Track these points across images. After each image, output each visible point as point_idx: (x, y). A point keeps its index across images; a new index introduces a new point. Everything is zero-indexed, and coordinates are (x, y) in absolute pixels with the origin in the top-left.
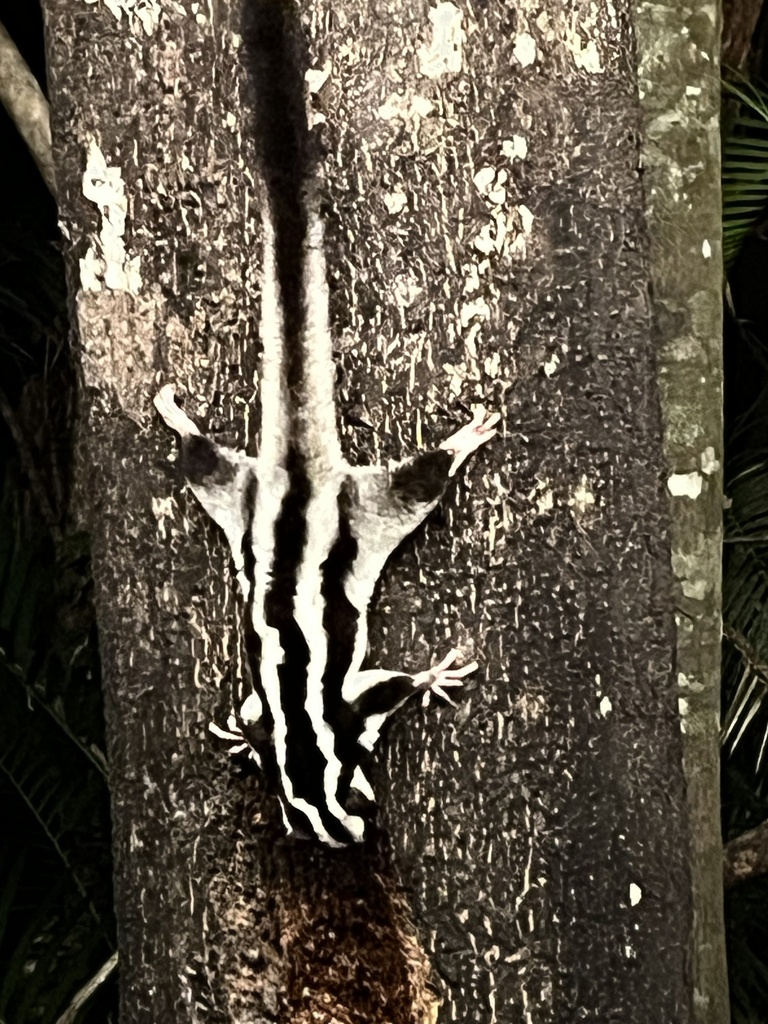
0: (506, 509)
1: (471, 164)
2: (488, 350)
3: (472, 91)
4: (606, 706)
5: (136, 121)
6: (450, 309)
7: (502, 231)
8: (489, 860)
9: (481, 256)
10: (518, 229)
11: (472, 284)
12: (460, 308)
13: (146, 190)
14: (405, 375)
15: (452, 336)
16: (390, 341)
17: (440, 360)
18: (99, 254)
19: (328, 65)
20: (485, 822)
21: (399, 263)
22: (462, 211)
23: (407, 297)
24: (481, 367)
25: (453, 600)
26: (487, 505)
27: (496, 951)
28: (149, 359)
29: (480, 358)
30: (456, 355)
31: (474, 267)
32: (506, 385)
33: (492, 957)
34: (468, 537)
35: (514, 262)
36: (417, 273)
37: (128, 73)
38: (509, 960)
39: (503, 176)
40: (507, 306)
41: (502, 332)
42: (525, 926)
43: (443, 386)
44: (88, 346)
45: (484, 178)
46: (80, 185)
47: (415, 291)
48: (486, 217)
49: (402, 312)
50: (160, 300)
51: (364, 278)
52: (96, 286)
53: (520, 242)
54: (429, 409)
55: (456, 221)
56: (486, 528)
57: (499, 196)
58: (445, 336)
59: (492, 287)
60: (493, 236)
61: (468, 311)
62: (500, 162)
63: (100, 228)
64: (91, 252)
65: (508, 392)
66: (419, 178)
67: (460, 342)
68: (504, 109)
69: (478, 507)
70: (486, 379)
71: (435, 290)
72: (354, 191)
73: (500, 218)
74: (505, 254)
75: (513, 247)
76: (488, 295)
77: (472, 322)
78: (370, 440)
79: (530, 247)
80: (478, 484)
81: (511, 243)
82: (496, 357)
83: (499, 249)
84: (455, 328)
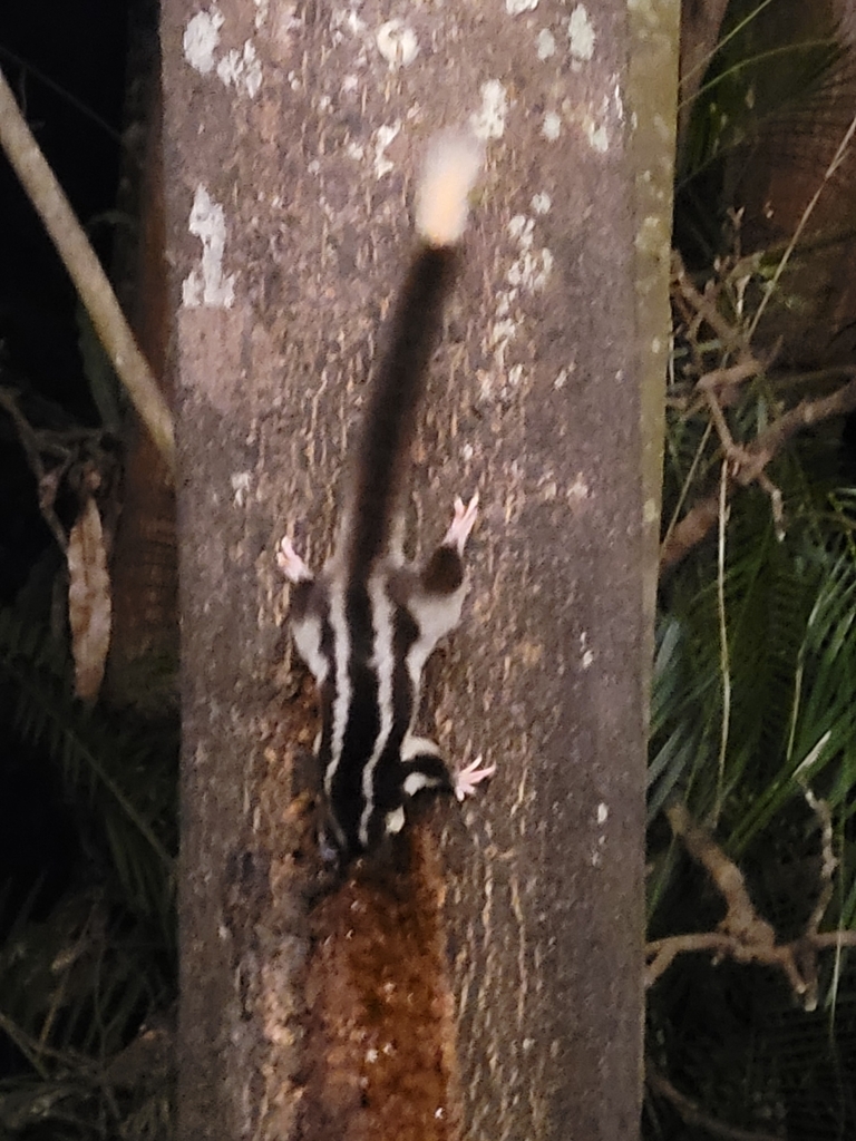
0: (521, 492)
1: (508, 211)
2: (511, 362)
3: (511, 154)
4: (587, 660)
5: (236, 168)
6: (484, 327)
7: (528, 269)
9: (511, 287)
10: (540, 268)
11: (503, 308)
12: (492, 328)
13: (243, 222)
15: (484, 350)
17: (473, 368)
18: (199, 276)
19: (398, 123)
20: (489, 743)
22: (497, 248)
24: (507, 374)
26: (505, 487)
27: (493, 849)
28: (237, 359)
29: (507, 366)
30: (486, 363)
31: (505, 296)
32: (526, 392)
33: (490, 853)
35: (535, 294)
37: (232, 128)
38: (503, 856)
39: (531, 224)
40: (528, 330)
41: (525, 349)
42: (518, 829)
43: (475, 388)
44: (186, 350)
45: (517, 224)
46: (186, 221)
48: (516, 255)
50: (248, 311)
52: (196, 303)
53: (542, 279)
54: (464, 405)
56: (504, 503)
57: (527, 240)
58: (480, 347)
59: (518, 312)
60: (521, 271)
61: (499, 330)
62: (530, 212)
63: (201, 256)
64: (192, 276)
65: (526, 397)
67: (491, 354)
68: (534, 170)
69: (499, 488)
70: (508, 385)
71: (474, 311)
73: (528, 258)
74: (531, 285)
75: (536, 282)
76: (515, 318)
77: (501, 340)
79: (548, 282)
80: (499, 470)
81: (535, 279)
82: (519, 369)
83: (525, 281)
84: (488, 342)
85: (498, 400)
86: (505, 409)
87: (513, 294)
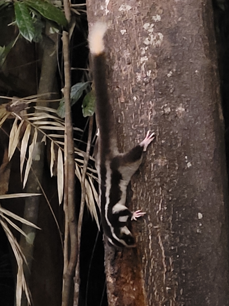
1: (142, 22)
2: (147, 69)
4: (189, 165)
6: (137, 59)
7: (152, 39)
8: (149, 200)
9: (146, 46)
10: (158, 38)
11: (143, 53)
12: (140, 59)
14: (127, 75)
15: (138, 66)
16: (124, 66)
17: (135, 72)
20: (148, 191)
21: (125, 47)
22: (140, 34)
23: (127, 56)
24: (146, 74)
25: (140, 133)
26: (148, 109)
27: (151, 225)
29: (146, 71)
30: (139, 70)
31: (144, 48)
32: (153, 78)
33: (150, 226)
34: (143, 117)
35: (156, 47)
36: (129, 50)
38: (155, 227)
39: (153, 25)
40: (154, 58)
41: (152, 65)
42: (160, 219)
43: (136, 78)
45: (146, 26)
47: (129, 54)
48: (147, 36)
49: (126, 59)
51: (118, 51)
53: (159, 42)
54: (133, 84)
55: (139, 37)
56: (148, 114)
57: (151, 30)
58: (137, 65)
59: (149, 54)
60: (149, 40)
61: (142, 59)
62: (152, 22)
65: (154, 80)
66: (129, 26)
67: (140, 67)
68: (153, 8)
69: (145, 110)
70: (147, 77)
71: (134, 54)
72: (115, 29)
73: (152, 36)
74: (154, 44)
75: (156, 44)
76: (148, 56)
77: (143, 62)
78: (121, 92)
79: (162, 43)
80: (145, 104)
81: (155, 42)
82: (150, 71)
83: (151, 44)
84: (139, 64)
85: (144, 82)
86: (146, 84)
87: (146, 48)
